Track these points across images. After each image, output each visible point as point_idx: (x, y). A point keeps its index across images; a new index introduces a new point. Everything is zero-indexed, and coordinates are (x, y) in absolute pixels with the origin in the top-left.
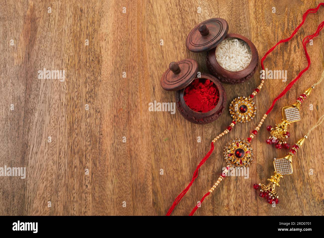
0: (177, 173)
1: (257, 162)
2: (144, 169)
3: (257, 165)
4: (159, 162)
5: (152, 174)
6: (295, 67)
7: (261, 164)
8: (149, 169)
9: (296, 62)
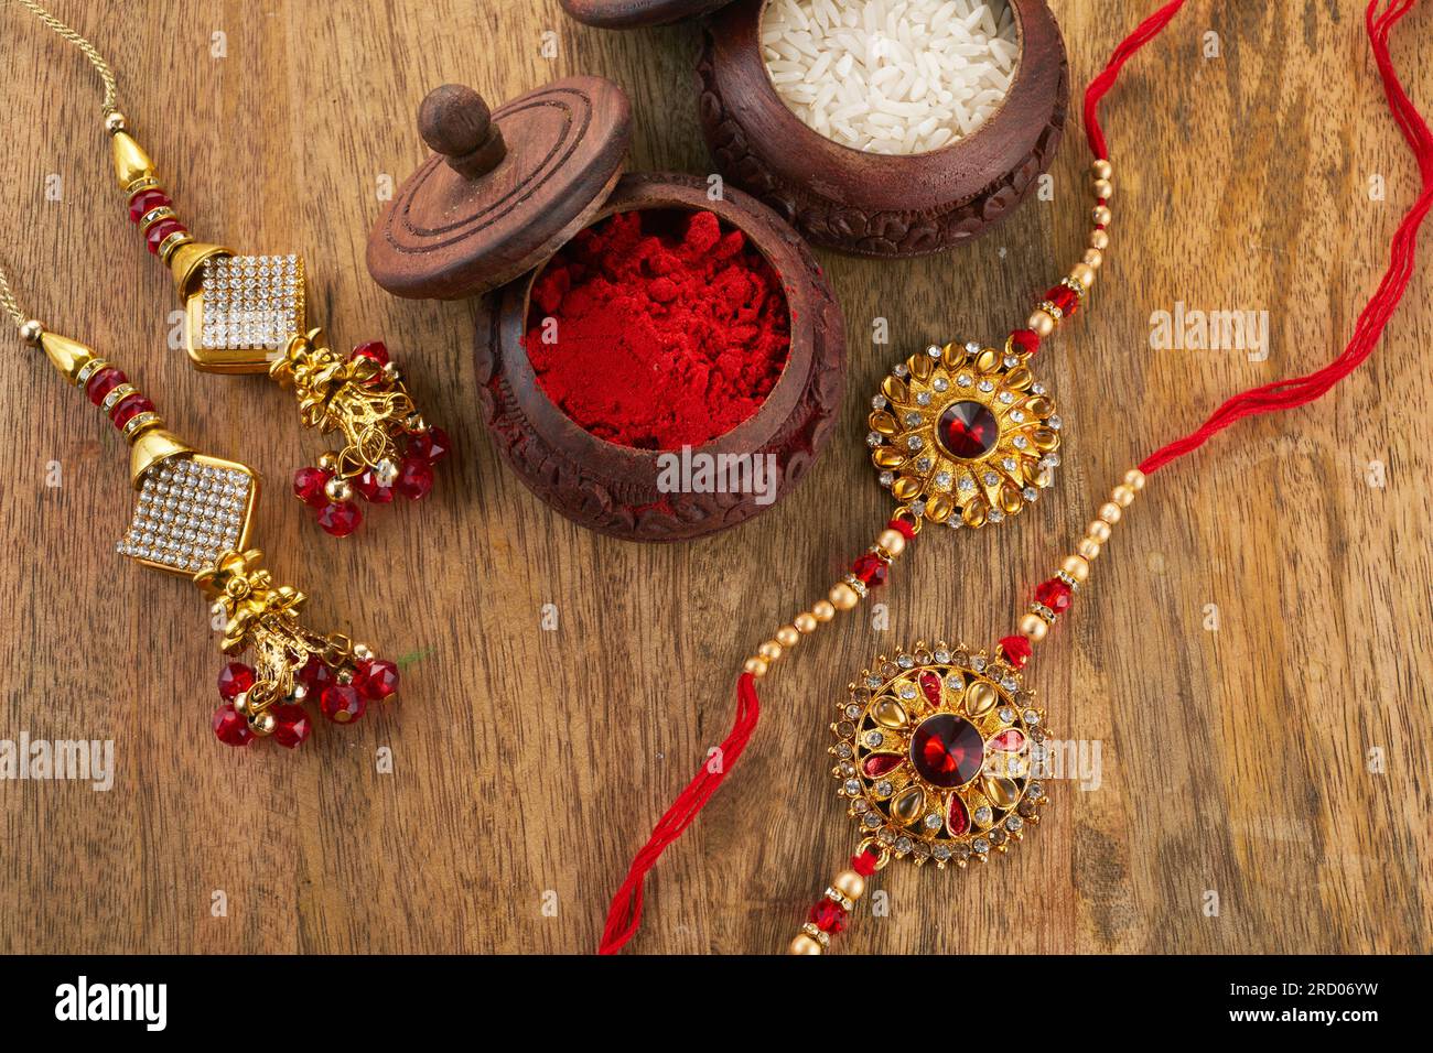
0: (485, 906)
1: (1079, 815)
2: (238, 881)
3: (1074, 835)
4: (351, 827)
5: (302, 919)
6: (1315, 143)
7: (1104, 828)
8: (279, 886)
9: (1319, 109)
